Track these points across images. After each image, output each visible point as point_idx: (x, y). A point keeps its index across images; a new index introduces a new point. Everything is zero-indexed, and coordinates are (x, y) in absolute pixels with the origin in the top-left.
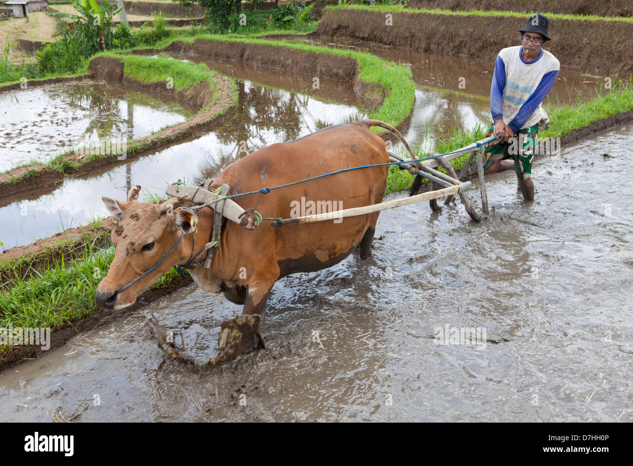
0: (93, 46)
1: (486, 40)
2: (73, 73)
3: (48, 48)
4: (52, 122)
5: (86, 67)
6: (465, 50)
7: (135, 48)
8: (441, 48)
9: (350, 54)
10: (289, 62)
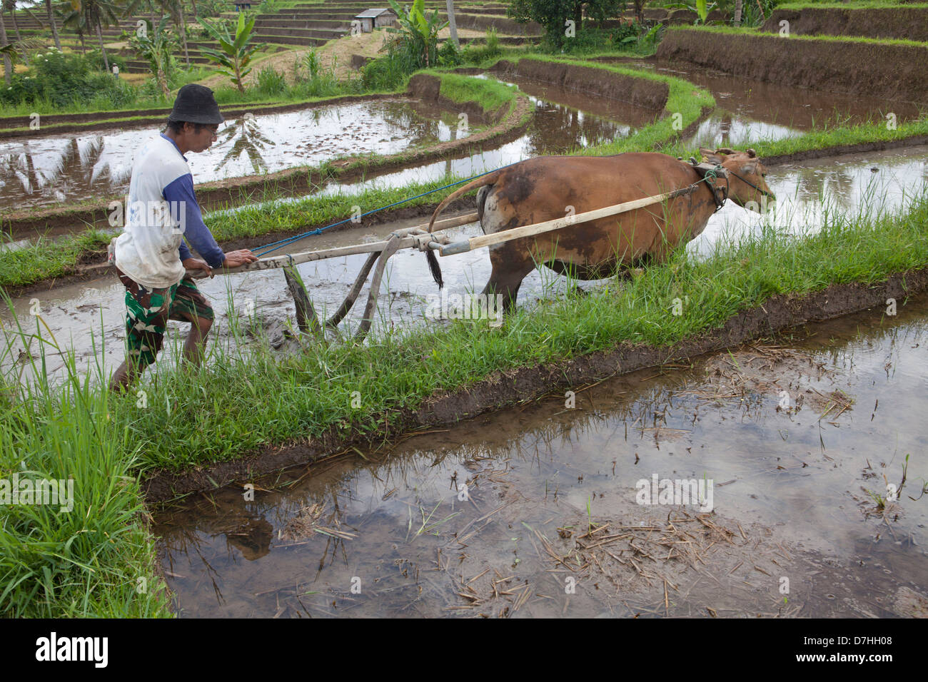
0: (416, 63)
1: (829, 70)
2: (393, 90)
3: (372, 64)
4: (353, 136)
5: (406, 84)
6: (805, 82)
7: (459, 67)
8: (779, 78)
9: (665, 80)
10: (607, 86)
